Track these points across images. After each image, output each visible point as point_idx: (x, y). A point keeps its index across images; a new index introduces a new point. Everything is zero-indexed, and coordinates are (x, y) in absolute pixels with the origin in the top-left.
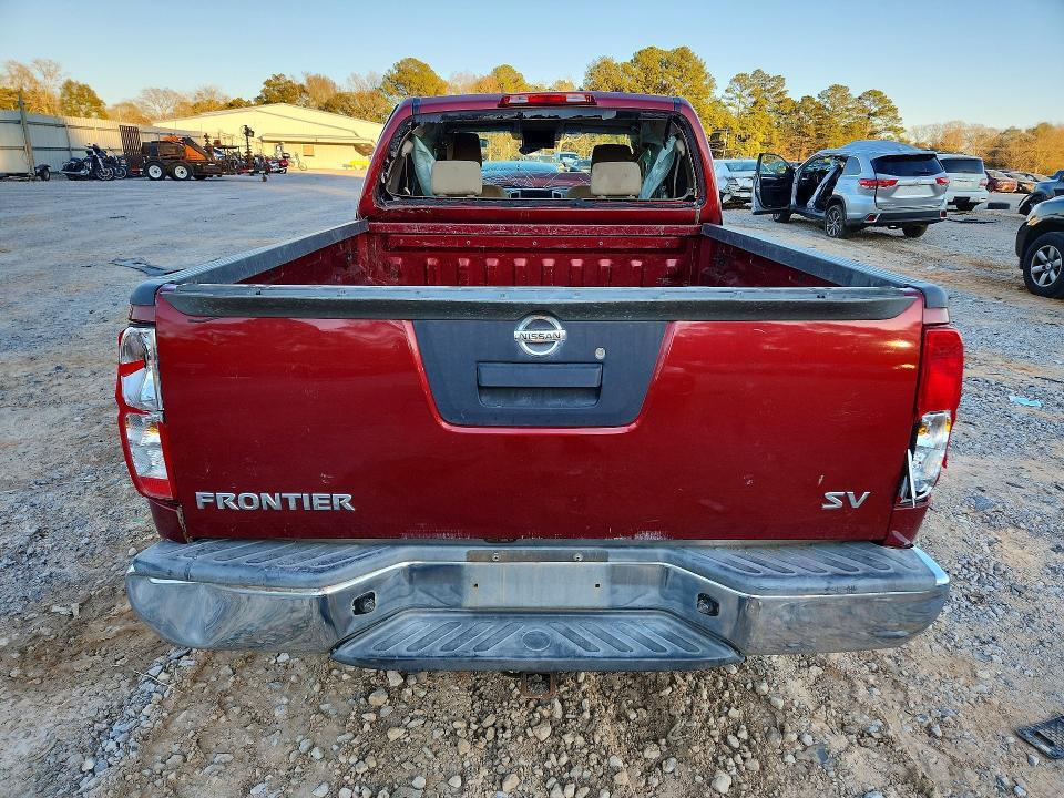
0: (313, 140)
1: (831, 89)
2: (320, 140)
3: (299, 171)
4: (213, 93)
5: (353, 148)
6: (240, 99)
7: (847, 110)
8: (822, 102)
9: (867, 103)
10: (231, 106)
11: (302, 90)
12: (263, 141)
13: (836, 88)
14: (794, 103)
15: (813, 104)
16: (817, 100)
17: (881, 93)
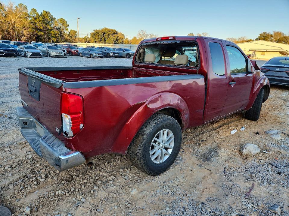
0: (266, 50)
2: (267, 50)
3: (255, 59)
4: (244, 38)
5: (279, 53)
6: (251, 39)
10: (248, 41)
11: (272, 36)
12: (250, 51)
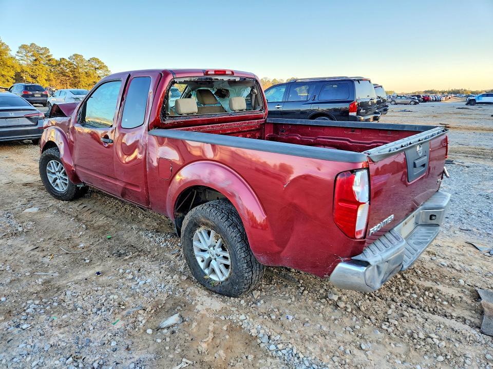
1: (74, 55)
7: (85, 66)
8: (71, 61)
9: (93, 63)
13: (75, 55)
14: (57, 61)
15: (67, 62)
16: (68, 60)
17: (98, 59)
